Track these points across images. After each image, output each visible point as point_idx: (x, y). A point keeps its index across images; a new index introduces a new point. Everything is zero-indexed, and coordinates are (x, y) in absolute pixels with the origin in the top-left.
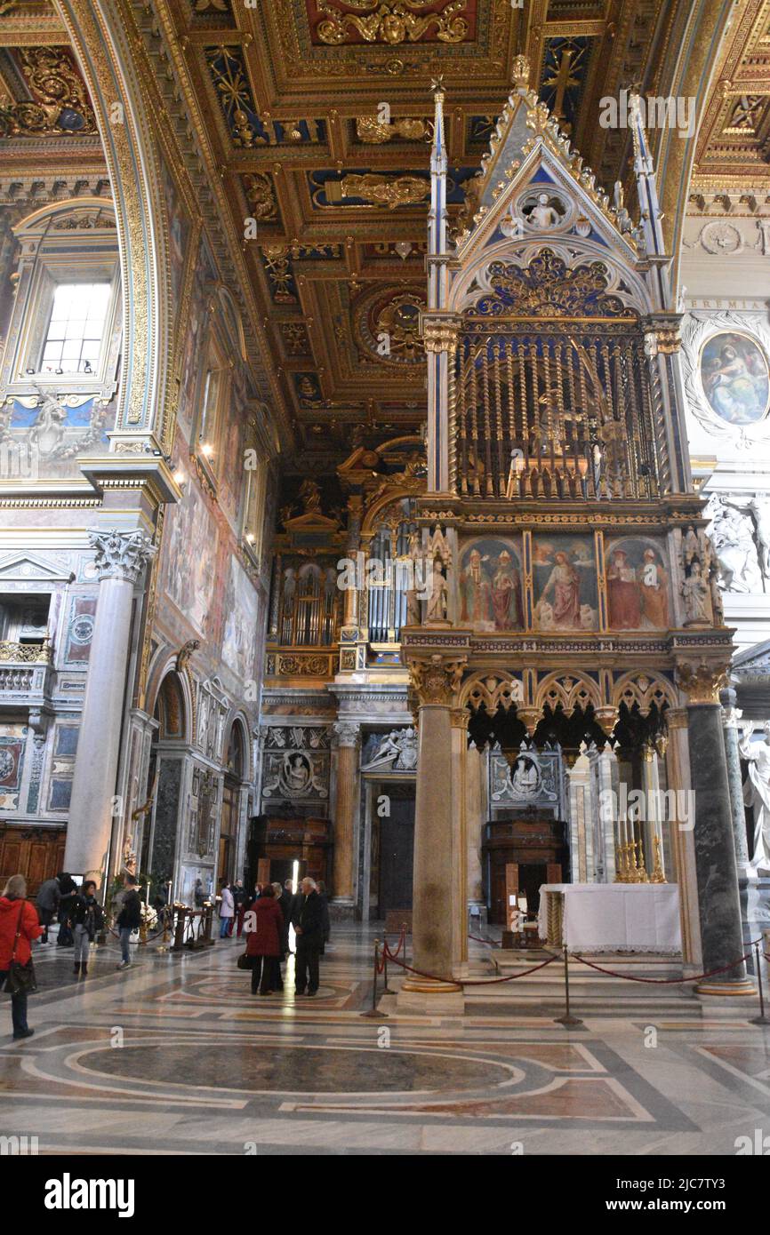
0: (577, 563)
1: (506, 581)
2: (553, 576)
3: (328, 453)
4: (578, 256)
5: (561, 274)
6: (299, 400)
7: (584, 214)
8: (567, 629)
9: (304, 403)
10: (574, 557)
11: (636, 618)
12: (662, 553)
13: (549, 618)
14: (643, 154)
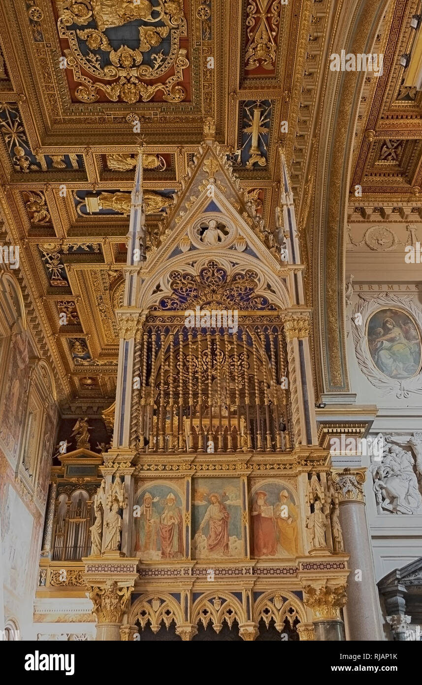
0: (228, 502)
1: (171, 518)
2: (208, 513)
3: (97, 400)
4: (236, 266)
5: (223, 279)
6: (73, 359)
7: (242, 234)
8: (219, 557)
9: (77, 361)
10: (225, 497)
11: (273, 547)
12: (294, 492)
13: (204, 548)
14: (286, 191)
